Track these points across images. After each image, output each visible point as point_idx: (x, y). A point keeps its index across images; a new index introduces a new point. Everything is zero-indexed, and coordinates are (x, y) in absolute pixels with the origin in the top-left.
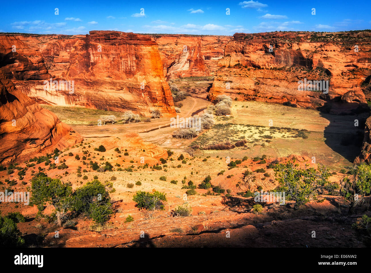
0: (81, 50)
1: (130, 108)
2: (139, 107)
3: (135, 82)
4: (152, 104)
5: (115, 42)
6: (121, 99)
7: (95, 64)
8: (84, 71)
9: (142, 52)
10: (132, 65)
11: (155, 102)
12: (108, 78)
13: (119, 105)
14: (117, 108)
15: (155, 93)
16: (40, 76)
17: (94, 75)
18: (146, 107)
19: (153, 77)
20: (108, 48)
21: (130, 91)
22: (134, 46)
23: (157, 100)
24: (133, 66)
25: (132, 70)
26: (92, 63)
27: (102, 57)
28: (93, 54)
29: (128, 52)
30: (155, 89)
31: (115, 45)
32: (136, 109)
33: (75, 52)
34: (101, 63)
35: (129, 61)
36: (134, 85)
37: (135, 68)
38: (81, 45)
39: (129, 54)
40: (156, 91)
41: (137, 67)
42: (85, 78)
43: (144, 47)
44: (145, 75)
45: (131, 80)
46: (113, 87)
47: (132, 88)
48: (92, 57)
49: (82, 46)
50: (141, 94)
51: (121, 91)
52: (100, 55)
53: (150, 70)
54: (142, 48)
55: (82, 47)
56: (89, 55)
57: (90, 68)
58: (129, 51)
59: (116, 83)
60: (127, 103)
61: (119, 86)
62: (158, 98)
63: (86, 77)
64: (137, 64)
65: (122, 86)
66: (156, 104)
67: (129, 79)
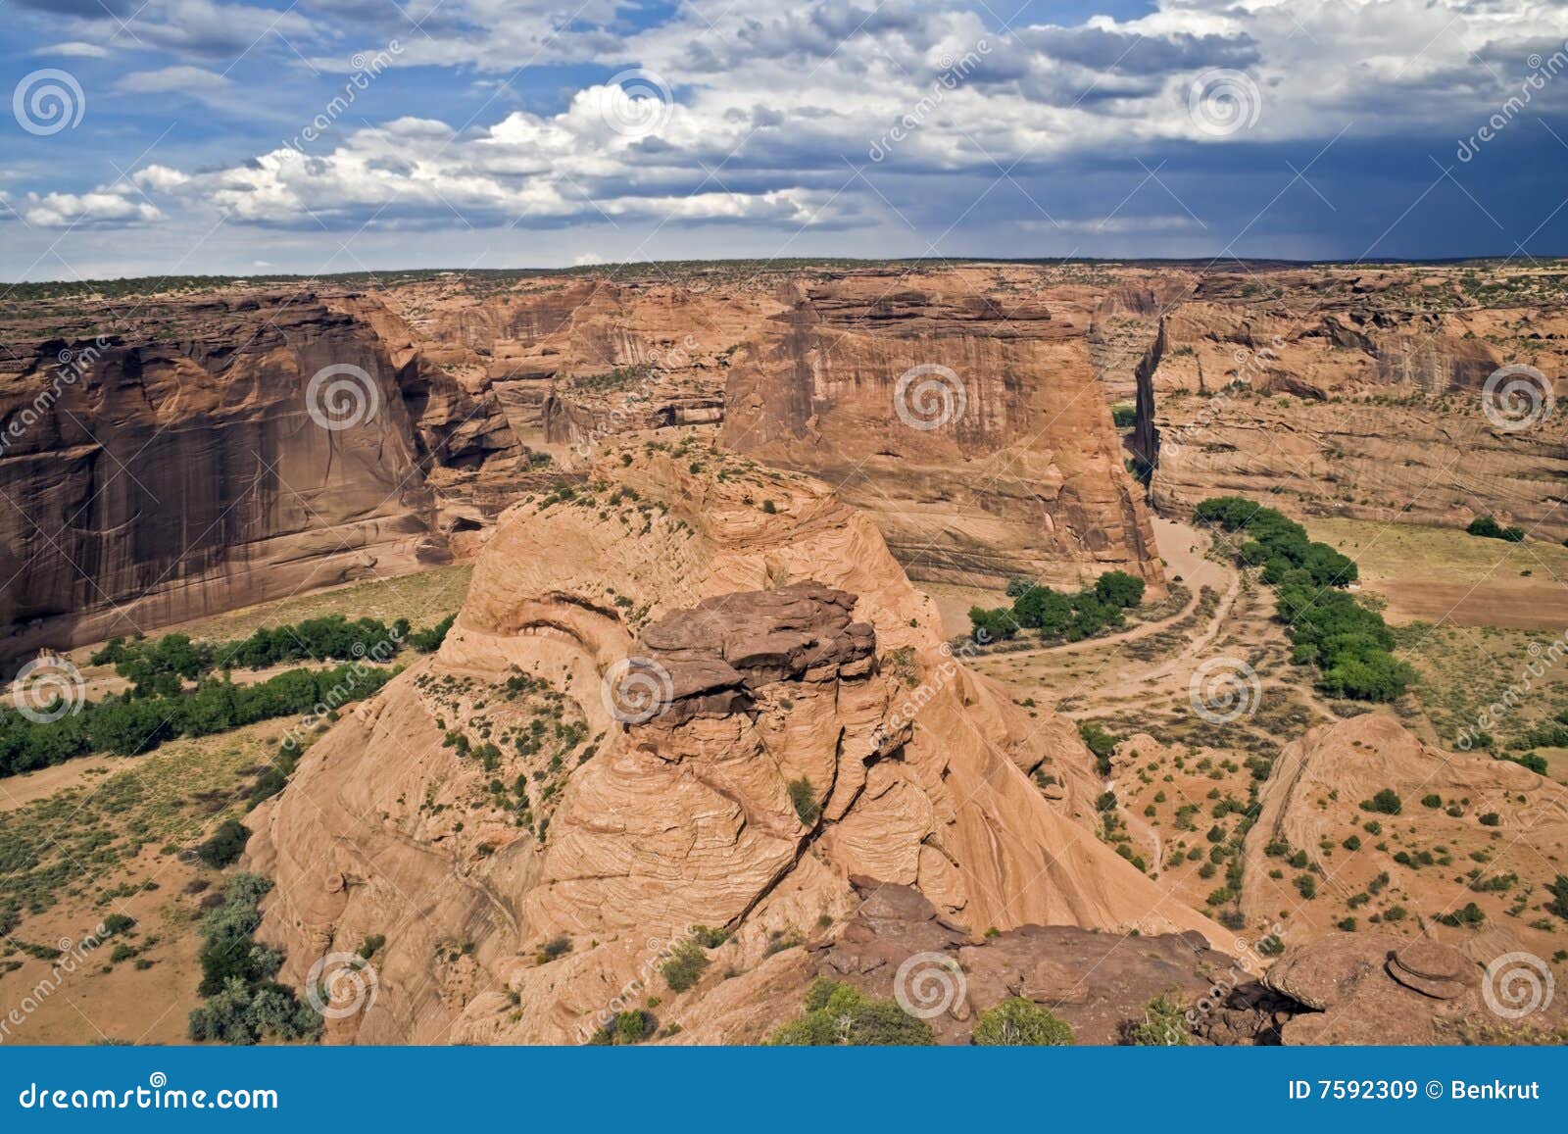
0: (776, 356)
1: (997, 570)
2: (1036, 563)
3: (1007, 473)
4: (1088, 554)
5: (913, 329)
6: (955, 537)
7: (831, 408)
8: (786, 434)
9: (1036, 366)
10: (987, 409)
11: (1101, 548)
12: (883, 458)
13: (945, 559)
14: (935, 570)
15: (1100, 513)
16: (492, 436)
17: (828, 448)
18: (1062, 565)
19: (1085, 455)
20: (886, 350)
21: (985, 507)
22: (999, 341)
23: (1106, 538)
24: (992, 415)
25: (987, 428)
26: (819, 405)
27: (858, 382)
28: (824, 371)
29: (973, 364)
30: (1100, 498)
31: (916, 337)
32: (1023, 572)
33: (750, 364)
34: (852, 402)
35: (976, 395)
36: (1007, 484)
37: (1001, 421)
38: (773, 337)
39: (978, 371)
40: (1103, 507)
41: (1011, 419)
42: (789, 457)
43: (1046, 347)
44: (1053, 447)
45: (986, 466)
46: (906, 491)
47: (1001, 494)
48: (819, 381)
49: (778, 340)
50: (1041, 518)
51: (942, 505)
52: (852, 375)
53: (1074, 429)
54: (1037, 349)
55: (780, 347)
56: (809, 372)
57: (811, 422)
58: (979, 358)
59: (920, 476)
60: (982, 550)
61: (932, 487)
62: (1109, 531)
63: (796, 457)
64: (1011, 406)
65: (945, 487)
66: (1105, 554)
67: (975, 461)
